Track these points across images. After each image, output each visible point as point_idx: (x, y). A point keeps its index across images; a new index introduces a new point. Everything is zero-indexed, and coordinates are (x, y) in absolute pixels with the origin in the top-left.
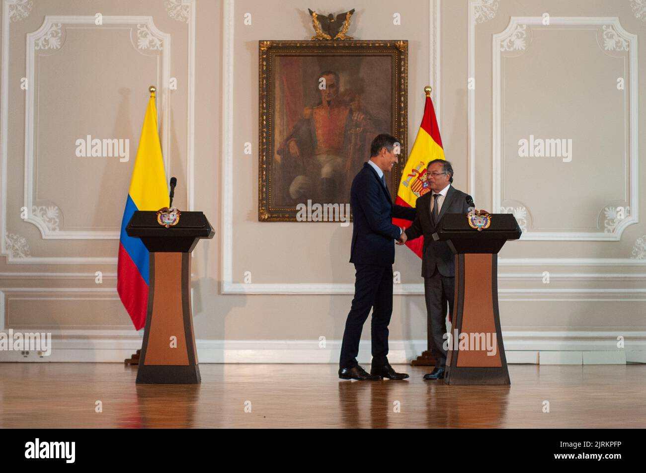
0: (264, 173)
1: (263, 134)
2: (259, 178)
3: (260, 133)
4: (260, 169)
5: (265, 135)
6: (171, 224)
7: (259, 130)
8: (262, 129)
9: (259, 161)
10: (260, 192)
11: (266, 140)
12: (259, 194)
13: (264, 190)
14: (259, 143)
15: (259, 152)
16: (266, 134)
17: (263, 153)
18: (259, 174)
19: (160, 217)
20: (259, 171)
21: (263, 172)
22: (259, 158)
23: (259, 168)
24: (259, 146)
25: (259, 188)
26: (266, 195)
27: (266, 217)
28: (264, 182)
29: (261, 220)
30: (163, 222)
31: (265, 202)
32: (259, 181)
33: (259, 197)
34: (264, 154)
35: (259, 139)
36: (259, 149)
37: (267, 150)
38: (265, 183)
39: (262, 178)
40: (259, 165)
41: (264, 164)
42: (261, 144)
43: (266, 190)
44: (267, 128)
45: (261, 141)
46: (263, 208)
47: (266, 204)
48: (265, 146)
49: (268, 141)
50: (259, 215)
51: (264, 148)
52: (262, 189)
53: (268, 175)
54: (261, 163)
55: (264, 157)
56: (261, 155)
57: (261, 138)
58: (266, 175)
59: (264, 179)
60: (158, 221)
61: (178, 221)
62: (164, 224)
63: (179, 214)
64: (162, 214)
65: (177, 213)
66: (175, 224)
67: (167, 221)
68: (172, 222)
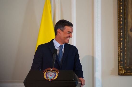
0: (122, 44)
1: (120, 19)
2: (118, 47)
3: (118, 18)
4: (119, 41)
5: (121, 19)
6: (52, 79)
7: (118, 16)
8: (120, 15)
9: (118, 36)
10: (119, 56)
11: (122, 22)
12: (118, 57)
13: (122, 55)
14: (118, 24)
15: (118, 30)
16: (123, 19)
17: (120, 31)
18: (118, 45)
19: (46, 74)
20: (118, 42)
21: (120, 43)
22: (118, 34)
23: (118, 41)
24: (118, 26)
25: (118, 53)
26: (123, 58)
27: (123, 72)
28: (122, 50)
29: (120, 74)
30: (47, 77)
31: (122, 63)
32: (118, 49)
33: (118, 59)
34: (121, 31)
35: (118, 22)
36: (118, 28)
37: (123, 29)
38: (122, 51)
39: (120, 47)
40: (118, 39)
41: (121, 38)
42: (119, 25)
43: (123, 55)
44: (123, 14)
45: (119, 23)
46: (121, 67)
47: (123, 64)
48: (122, 26)
49: (124, 23)
50: (118, 71)
51: (121, 28)
52: (120, 54)
53: (124, 45)
54: (119, 37)
55: (121, 33)
56: (119, 32)
57: (119, 21)
58: (123, 45)
59: (121, 48)
60: (44, 77)
61: (57, 77)
62: (48, 79)
63: (58, 72)
64: (47, 73)
65: (56, 72)
66: (55, 78)
67: (50, 77)
68: (53, 77)
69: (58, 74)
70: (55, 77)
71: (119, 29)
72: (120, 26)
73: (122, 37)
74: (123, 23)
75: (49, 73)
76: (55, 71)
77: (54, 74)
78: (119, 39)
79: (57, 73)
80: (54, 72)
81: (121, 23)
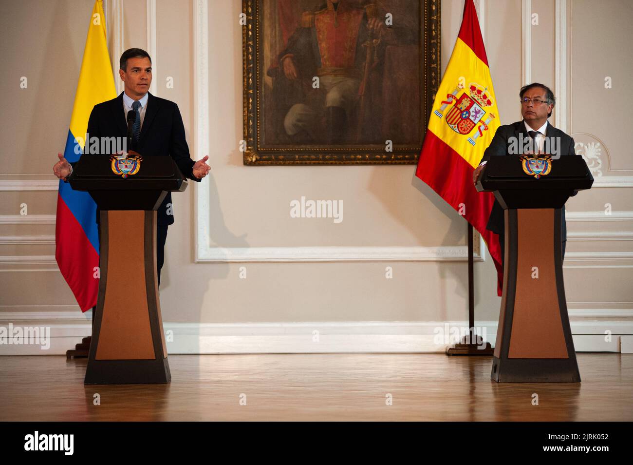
0: (251, 101)
1: (249, 49)
2: (244, 107)
3: (243, 47)
4: (245, 96)
5: (251, 50)
6: (129, 173)
7: (243, 43)
8: (247, 42)
9: (244, 85)
10: (246, 127)
11: (253, 56)
12: (244, 128)
13: (251, 123)
14: (244, 60)
15: (244, 73)
16: (253, 50)
17: (248, 74)
18: (244, 103)
19: (115, 164)
20: (244, 98)
21: (248, 100)
22: (244, 81)
23: (244, 94)
24: (244, 64)
25: (244, 120)
26: (254, 130)
27: (254, 159)
28: (250, 113)
29: (247, 163)
30: (119, 171)
31: (252, 139)
32: (244, 112)
33: (244, 133)
34: (251, 75)
35: (244, 55)
36: (244, 68)
37: (254, 69)
38: (251, 115)
39: (248, 107)
40: (244, 90)
41: (250, 90)
42: (246, 61)
43: (253, 124)
44: (253, 40)
45: (245, 58)
46: (249, 147)
47: (254, 142)
48: (252, 65)
49: (255, 58)
50: (244, 157)
51: (250, 67)
52: (248, 122)
53: (256, 104)
54: (246, 88)
55: (250, 80)
56: (245, 77)
57: (246, 54)
58: (253, 103)
59: (250, 109)
60: (113, 169)
61: (138, 170)
62: (120, 173)
63: (140, 160)
64: (117, 160)
65: (137, 159)
66: (134, 173)
67: (124, 169)
68: (130, 170)
69: (141, 164)
70: (134, 169)
71: (245, 71)
72: (248, 64)
73: (252, 88)
74: (253, 59)
75: (121, 162)
76: (133, 157)
77: (132, 164)
78: (245, 92)
79: (138, 162)
80: (131, 159)
81: (251, 58)
